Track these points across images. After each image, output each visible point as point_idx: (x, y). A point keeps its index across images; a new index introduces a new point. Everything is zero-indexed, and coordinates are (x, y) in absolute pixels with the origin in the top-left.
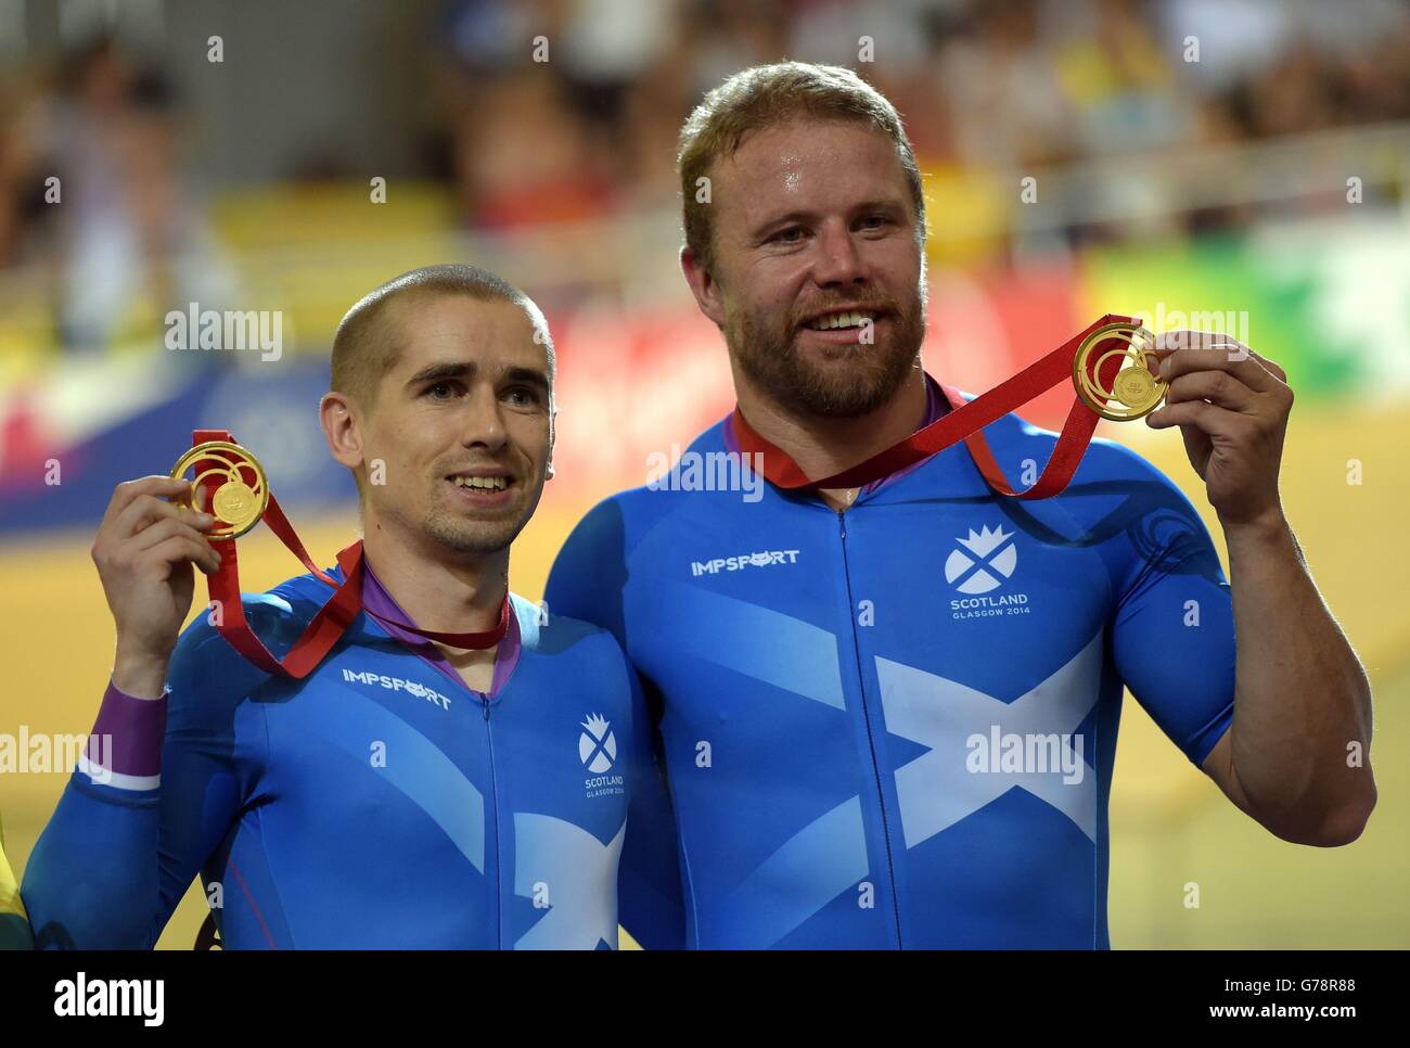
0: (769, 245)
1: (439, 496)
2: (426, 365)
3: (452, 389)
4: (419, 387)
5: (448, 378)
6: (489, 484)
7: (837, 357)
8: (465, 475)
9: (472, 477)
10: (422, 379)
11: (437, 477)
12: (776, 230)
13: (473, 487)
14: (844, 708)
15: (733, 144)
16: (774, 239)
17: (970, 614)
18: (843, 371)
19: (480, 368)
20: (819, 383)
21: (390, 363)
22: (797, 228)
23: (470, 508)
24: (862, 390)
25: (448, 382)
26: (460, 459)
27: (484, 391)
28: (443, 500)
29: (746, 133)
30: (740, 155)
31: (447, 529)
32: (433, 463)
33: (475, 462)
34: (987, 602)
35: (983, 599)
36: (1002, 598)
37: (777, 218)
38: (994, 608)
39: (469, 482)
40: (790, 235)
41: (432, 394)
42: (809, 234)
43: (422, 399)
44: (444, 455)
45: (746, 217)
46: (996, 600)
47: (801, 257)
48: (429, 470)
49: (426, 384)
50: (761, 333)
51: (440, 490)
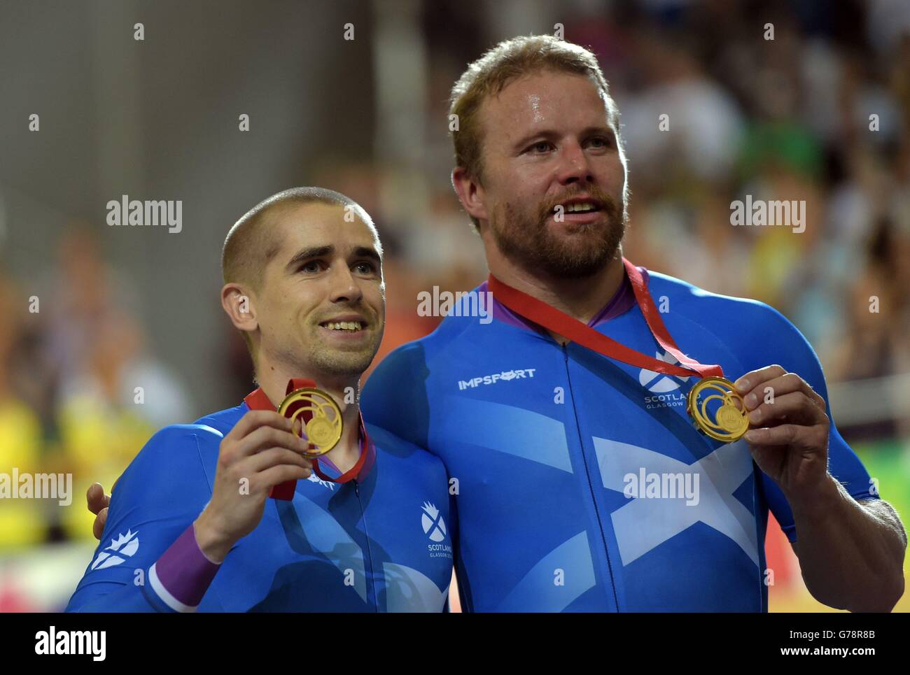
0: (525, 154)
1: (317, 336)
2: (300, 250)
3: (318, 266)
4: (296, 266)
5: (315, 258)
6: (352, 326)
7: (576, 232)
8: (334, 321)
9: (339, 322)
10: (298, 260)
11: (314, 323)
12: (531, 143)
13: (341, 329)
14: (572, 472)
15: (498, 88)
16: (528, 150)
17: (659, 405)
18: (579, 241)
19: (336, 248)
20: (562, 251)
21: (271, 254)
22: (545, 142)
23: (340, 342)
24: (592, 255)
25: (315, 261)
26: (329, 310)
27: (340, 264)
28: (320, 339)
29: (507, 81)
30: (502, 96)
31: (327, 359)
32: (311, 315)
33: (340, 311)
34: (671, 397)
35: (668, 396)
36: (682, 395)
37: (531, 135)
38: (676, 401)
39: (338, 326)
40: (541, 147)
41: (306, 270)
42: (553, 148)
43: (299, 274)
44: (317, 308)
45: (508, 135)
46: (678, 396)
47: (548, 164)
48: (308, 319)
49: (301, 263)
50: (521, 217)
51: (317, 332)
